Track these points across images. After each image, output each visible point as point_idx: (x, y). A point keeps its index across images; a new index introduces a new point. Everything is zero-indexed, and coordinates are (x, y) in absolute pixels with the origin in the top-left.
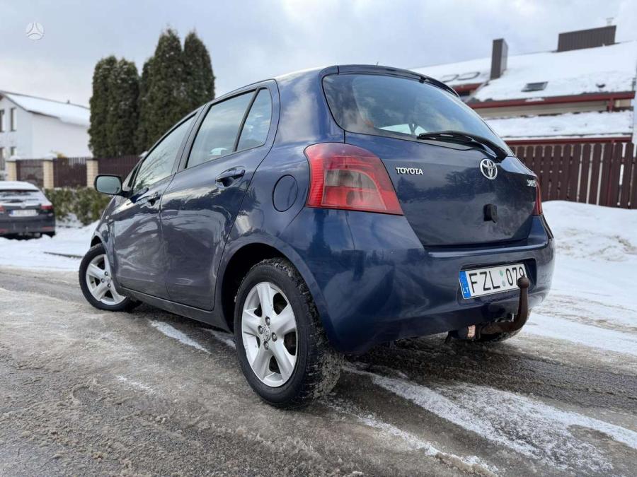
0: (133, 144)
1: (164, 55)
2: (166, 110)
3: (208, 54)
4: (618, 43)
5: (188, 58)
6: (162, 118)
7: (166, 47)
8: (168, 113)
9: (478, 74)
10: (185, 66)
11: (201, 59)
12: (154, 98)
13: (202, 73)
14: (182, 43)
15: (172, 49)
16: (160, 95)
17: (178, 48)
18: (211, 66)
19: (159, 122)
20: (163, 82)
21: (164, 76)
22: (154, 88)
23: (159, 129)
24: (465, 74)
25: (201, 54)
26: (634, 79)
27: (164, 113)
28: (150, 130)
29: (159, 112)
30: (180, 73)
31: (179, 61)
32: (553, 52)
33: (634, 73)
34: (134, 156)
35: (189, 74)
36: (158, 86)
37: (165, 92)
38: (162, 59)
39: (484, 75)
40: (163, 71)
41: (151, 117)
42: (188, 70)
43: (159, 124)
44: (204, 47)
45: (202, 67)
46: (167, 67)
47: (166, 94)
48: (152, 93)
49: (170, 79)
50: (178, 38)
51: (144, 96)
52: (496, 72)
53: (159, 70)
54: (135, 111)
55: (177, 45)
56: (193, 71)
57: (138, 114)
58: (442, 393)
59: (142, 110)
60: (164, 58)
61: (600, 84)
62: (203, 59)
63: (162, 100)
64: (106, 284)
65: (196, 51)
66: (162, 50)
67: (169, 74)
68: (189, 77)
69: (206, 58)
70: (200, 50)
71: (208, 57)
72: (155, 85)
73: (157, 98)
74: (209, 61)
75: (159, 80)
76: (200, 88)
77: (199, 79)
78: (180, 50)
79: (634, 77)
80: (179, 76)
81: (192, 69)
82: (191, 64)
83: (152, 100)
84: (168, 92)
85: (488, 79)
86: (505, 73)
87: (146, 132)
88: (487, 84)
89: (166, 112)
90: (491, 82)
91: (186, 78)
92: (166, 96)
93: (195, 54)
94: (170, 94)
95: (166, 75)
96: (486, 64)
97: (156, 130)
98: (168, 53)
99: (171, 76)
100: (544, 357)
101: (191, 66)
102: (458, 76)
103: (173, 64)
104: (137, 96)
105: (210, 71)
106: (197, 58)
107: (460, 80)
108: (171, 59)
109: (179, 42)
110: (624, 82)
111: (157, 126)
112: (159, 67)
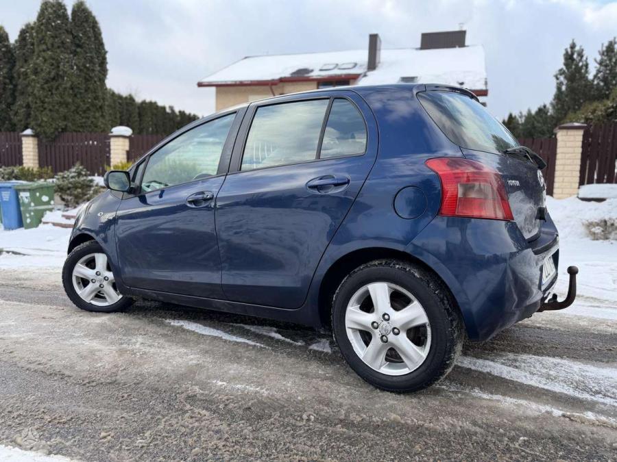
0: (10, 120)
1: (48, 23)
2: (55, 84)
3: (98, 25)
4: (468, 46)
5: (77, 28)
6: (50, 93)
7: (51, 14)
8: (57, 88)
9: (355, 65)
10: (74, 37)
11: (92, 31)
12: (39, 70)
13: (93, 46)
14: (69, 12)
15: (58, 17)
16: (46, 67)
17: (65, 16)
18: (102, 39)
19: (46, 97)
20: (50, 53)
21: (50, 47)
22: (37, 59)
23: (46, 105)
24: (343, 64)
25: (92, 24)
26: (486, 79)
27: (52, 87)
28: (33, 106)
29: (46, 86)
30: (69, 45)
31: (67, 31)
32: (417, 49)
33: (485, 74)
34: (12, 133)
35: (78, 46)
36: (44, 58)
37: (52, 65)
38: (46, 27)
39: (361, 66)
40: (49, 41)
41: (36, 92)
42: (78, 42)
43: (47, 100)
44: (94, 18)
45: (93, 39)
46: (54, 37)
47: (53, 67)
48: (35, 64)
49: (58, 51)
50: (64, 6)
51: (22, 67)
52: (372, 65)
53: (43, 38)
54: (11, 83)
55: (63, 13)
56: (84, 43)
57: (15, 86)
58: (503, 364)
59: (21, 82)
60: (50, 26)
61: (461, 82)
62: (94, 31)
63: (49, 73)
64: (97, 285)
65: (87, 21)
66: (46, 17)
67: (56, 45)
68: (79, 50)
69: (96, 30)
70: (90, 20)
71: (99, 29)
72: (39, 56)
73: (42, 70)
74: (100, 34)
75: (44, 51)
76: (91, 62)
77: (91, 52)
78: (67, 19)
79: (485, 77)
80: (68, 48)
81: (83, 41)
82: (81, 35)
83: (36, 72)
84: (55, 64)
85: (366, 70)
86: (379, 65)
87: (28, 106)
88: (365, 76)
89: (55, 87)
90: (369, 73)
91: (75, 51)
92: (53, 69)
93: (86, 25)
94: (59, 67)
95: (52, 45)
96: (363, 56)
97: (42, 106)
98: (54, 22)
99: (59, 47)
100: (538, 325)
101: (81, 37)
102: (337, 65)
103: (60, 34)
104: (14, 66)
105: (100, 44)
106: (88, 29)
107: (340, 69)
108: (57, 28)
109: (65, 10)
110: (479, 81)
111: (43, 102)
112: (43, 36)
